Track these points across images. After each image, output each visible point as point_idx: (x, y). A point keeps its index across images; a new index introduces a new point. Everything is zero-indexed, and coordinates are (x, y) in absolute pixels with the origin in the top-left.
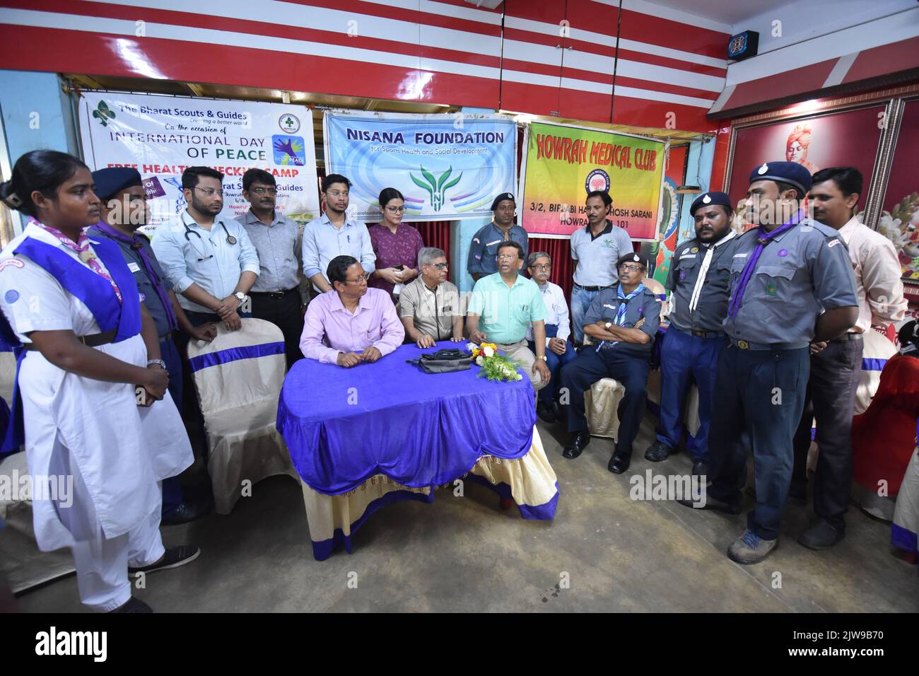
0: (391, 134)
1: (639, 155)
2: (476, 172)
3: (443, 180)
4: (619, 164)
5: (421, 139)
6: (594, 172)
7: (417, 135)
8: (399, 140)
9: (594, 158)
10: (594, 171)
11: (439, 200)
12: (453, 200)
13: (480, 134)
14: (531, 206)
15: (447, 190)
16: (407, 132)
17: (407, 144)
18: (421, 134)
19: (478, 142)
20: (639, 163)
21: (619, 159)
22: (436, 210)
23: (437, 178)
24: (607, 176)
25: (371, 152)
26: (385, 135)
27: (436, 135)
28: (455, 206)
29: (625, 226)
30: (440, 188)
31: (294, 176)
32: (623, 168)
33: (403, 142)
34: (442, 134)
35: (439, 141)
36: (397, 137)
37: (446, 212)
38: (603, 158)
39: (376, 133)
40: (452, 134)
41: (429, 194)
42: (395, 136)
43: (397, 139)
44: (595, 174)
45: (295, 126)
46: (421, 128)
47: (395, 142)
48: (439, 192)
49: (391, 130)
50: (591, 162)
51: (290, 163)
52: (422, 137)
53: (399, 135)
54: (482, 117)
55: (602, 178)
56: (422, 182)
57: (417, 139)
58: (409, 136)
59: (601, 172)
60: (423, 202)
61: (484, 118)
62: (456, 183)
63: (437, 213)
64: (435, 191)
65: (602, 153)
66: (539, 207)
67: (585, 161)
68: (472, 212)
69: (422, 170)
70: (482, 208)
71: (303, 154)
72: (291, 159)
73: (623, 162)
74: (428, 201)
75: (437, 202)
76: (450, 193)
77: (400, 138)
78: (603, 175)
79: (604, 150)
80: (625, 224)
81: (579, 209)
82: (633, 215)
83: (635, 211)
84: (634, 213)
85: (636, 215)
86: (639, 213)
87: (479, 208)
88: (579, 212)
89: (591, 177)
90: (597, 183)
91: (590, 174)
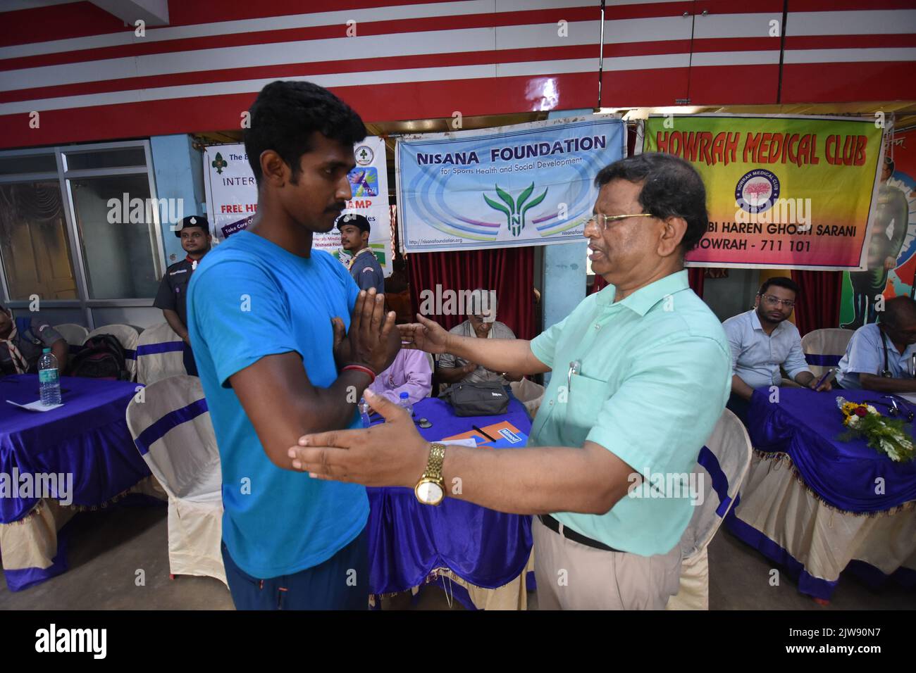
0: (464, 154)
1: (833, 145)
2: (565, 187)
3: (521, 200)
4: (796, 160)
5: (498, 155)
6: (751, 174)
7: (493, 151)
8: (473, 159)
9: (749, 155)
10: (751, 172)
11: (518, 223)
12: (535, 222)
13: (573, 141)
15: (529, 209)
16: (482, 150)
17: (482, 163)
18: (498, 150)
19: (569, 150)
20: (832, 155)
21: (795, 152)
22: (514, 234)
23: (515, 198)
24: (775, 177)
25: (441, 176)
26: (458, 156)
27: (516, 149)
28: (539, 229)
29: (805, 249)
30: (519, 209)
31: (367, 207)
32: (804, 165)
33: (477, 161)
34: (523, 148)
35: (519, 155)
36: (471, 156)
37: (529, 236)
38: (766, 154)
39: (449, 155)
40: (536, 146)
41: (506, 217)
42: (468, 155)
43: (471, 159)
44: (753, 176)
45: (368, 157)
46: (497, 143)
47: (469, 163)
48: (519, 213)
49: (464, 149)
50: (745, 160)
51: (363, 194)
52: (499, 153)
53: (473, 154)
54: (575, 120)
55: (765, 181)
56: (497, 204)
57: (494, 156)
58: (484, 153)
59: (762, 173)
60: (498, 226)
61: (578, 121)
62: (539, 203)
63: (517, 238)
64: (513, 213)
65: (763, 148)
67: (734, 159)
68: (560, 235)
69: (498, 190)
70: (574, 230)
71: (376, 185)
72: (364, 191)
73: (803, 156)
74: (505, 225)
75: (516, 226)
76: (531, 214)
77: (474, 157)
78: (768, 178)
79: (768, 143)
80: (805, 245)
81: (724, 227)
82: (819, 232)
83: (825, 227)
84: (823, 229)
85: (825, 232)
86: (831, 230)
87: (570, 231)
88: (723, 231)
89: (746, 181)
90: (756, 189)
91: (744, 177)
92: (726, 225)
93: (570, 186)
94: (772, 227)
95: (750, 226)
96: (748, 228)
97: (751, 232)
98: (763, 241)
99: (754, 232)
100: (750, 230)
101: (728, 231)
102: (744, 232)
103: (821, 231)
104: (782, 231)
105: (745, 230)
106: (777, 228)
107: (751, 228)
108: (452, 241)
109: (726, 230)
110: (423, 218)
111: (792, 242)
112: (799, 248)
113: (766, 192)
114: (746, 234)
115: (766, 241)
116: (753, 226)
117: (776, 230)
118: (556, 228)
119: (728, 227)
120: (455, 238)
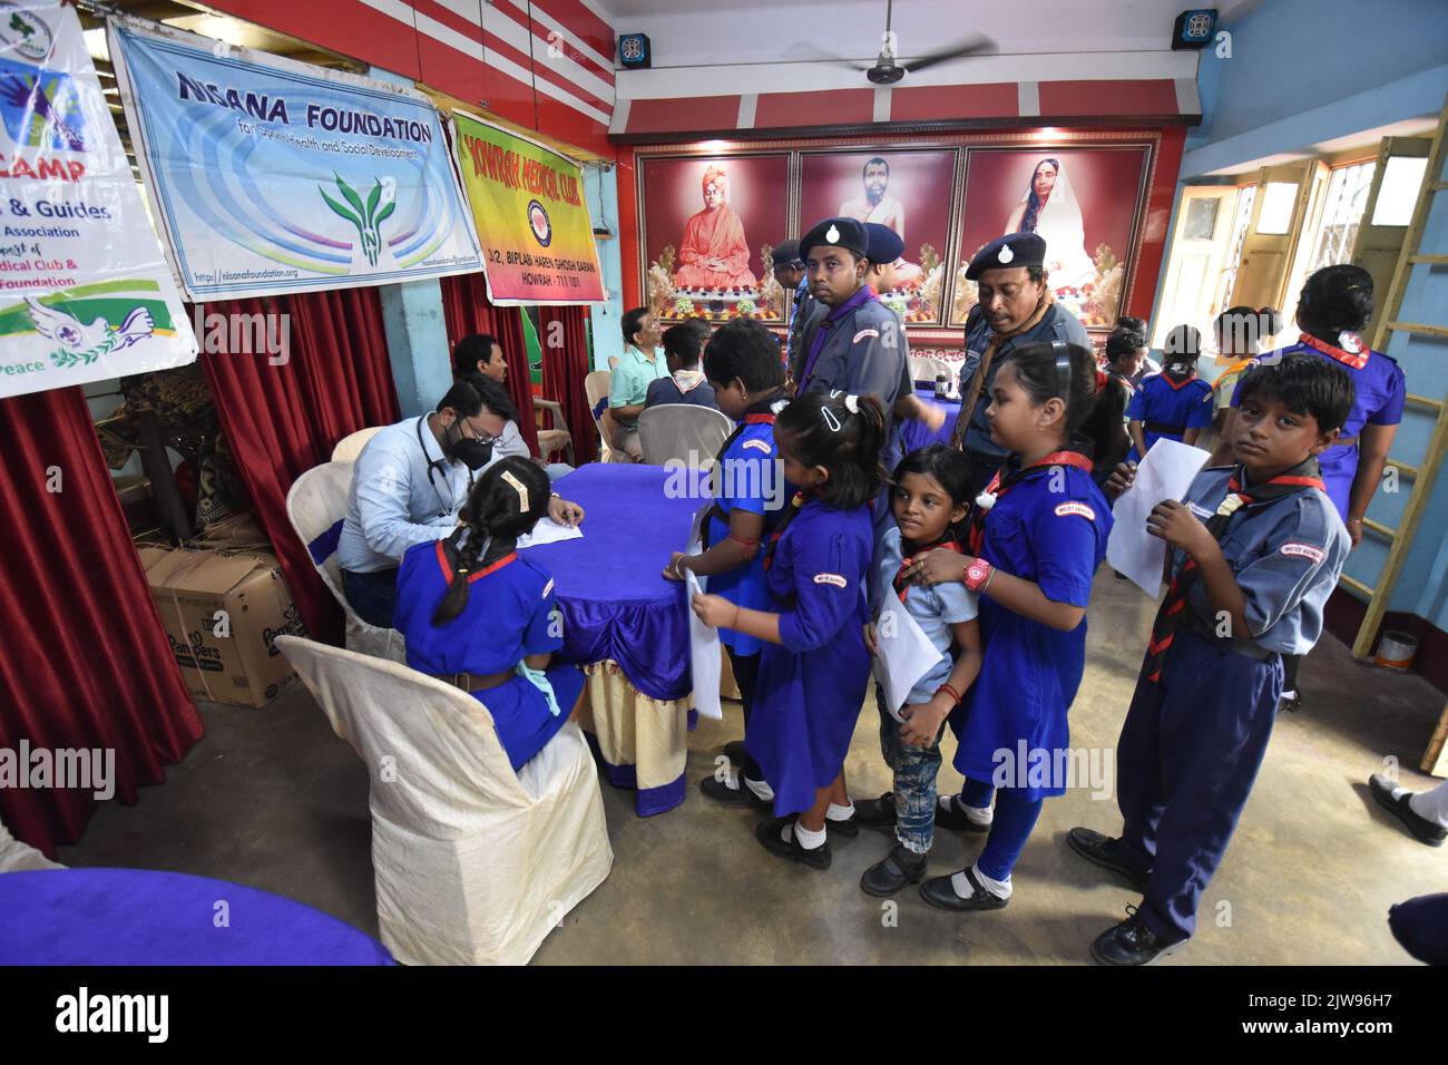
0: (265, 100)
1: (563, 182)
2: (412, 193)
3: (372, 205)
5: (316, 117)
6: (532, 205)
7: (312, 108)
8: (279, 114)
10: (531, 202)
11: (374, 244)
12: (392, 244)
13: (401, 122)
15: (381, 223)
16: (295, 100)
17: (293, 125)
18: (318, 109)
19: (401, 137)
23: (363, 199)
24: (544, 211)
25: (239, 135)
26: (251, 99)
27: (342, 113)
28: (398, 255)
30: (371, 219)
33: (285, 120)
34: (350, 114)
35: (346, 126)
36: (276, 107)
37: (387, 268)
39: (232, 93)
40: (363, 116)
41: (358, 232)
42: (271, 103)
43: (274, 113)
44: (534, 206)
45: (40, 40)
46: (321, 95)
47: (271, 118)
48: (371, 227)
49: (264, 91)
52: (319, 114)
53: (280, 103)
54: (400, 92)
55: (540, 213)
56: (344, 209)
57: (311, 117)
58: (299, 107)
59: (537, 204)
60: (349, 247)
62: (391, 213)
63: (375, 270)
64: (365, 225)
65: (533, 176)
69: (338, 181)
74: (358, 248)
75: (372, 248)
76: (387, 230)
77: (279, 110)
78: (540, 210)
83: (580, 263)
86: (583, 266)
87: (428, 259)
89: (531, 212)
90: (538, 221)
91: (529, 206)
93: (417, 192)
103: (579, 267)
108: (280, 274)
113: (544, 224)
118: (413, 255)
120: (284, 269)
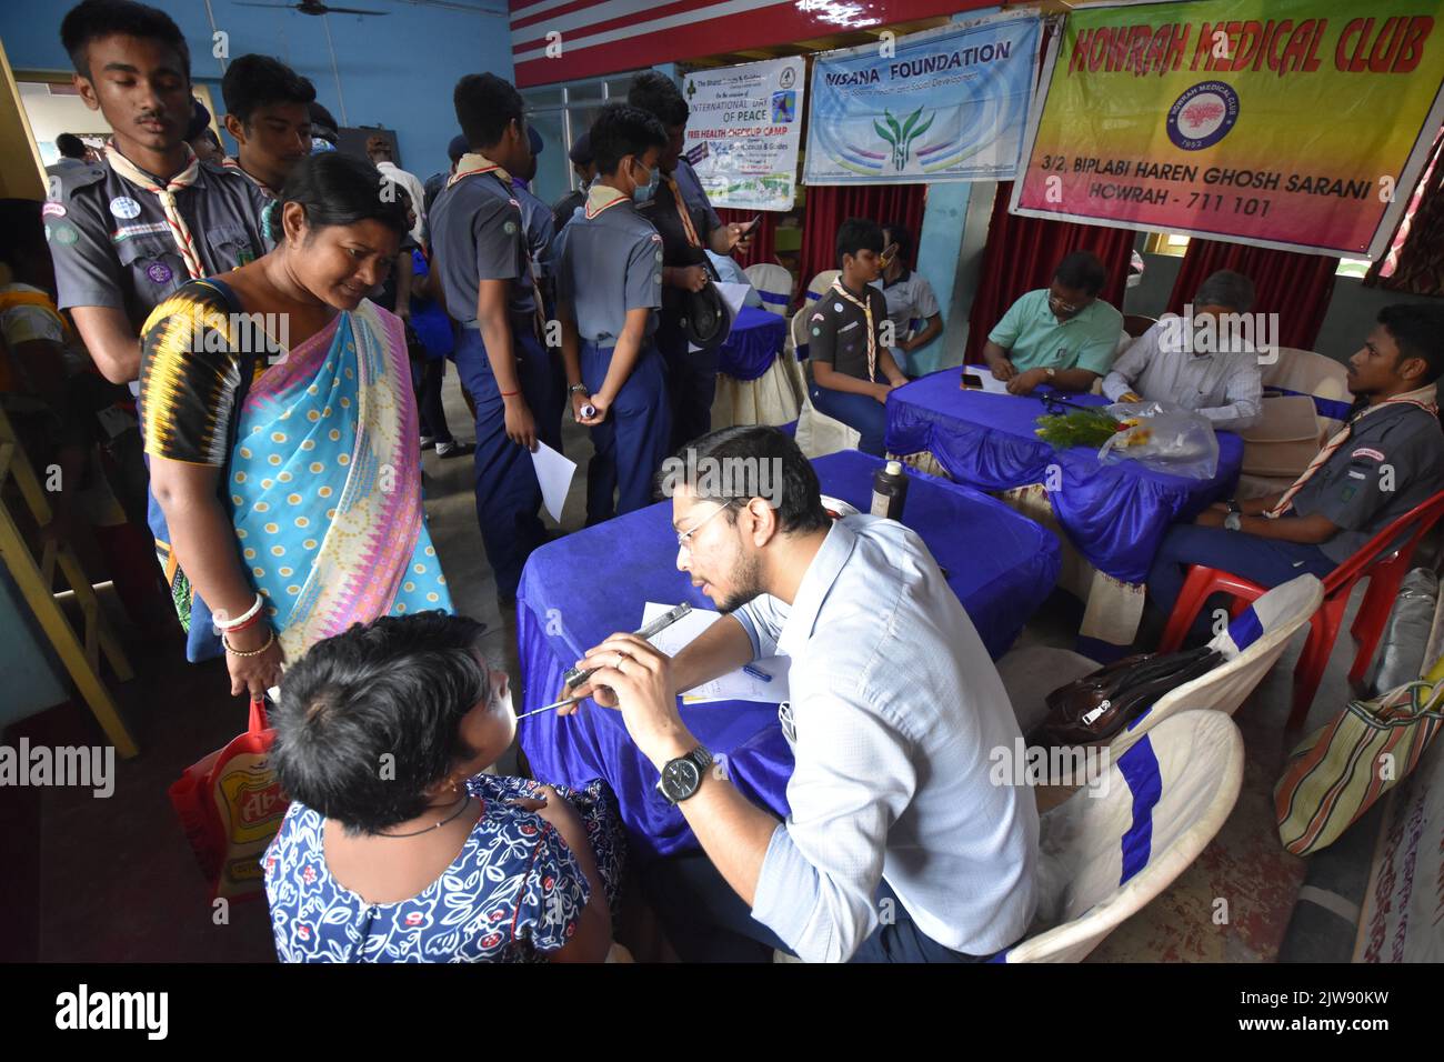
0: (867, 72)
2: (953, 111)
4: (1278, 65)
5: (896, 72)
6: (1197, 90)
7: (893, 67)
8: (874, 78)
10: (1198, 87)
11: (902, 155)
12: (920, 154)
13: (972, 50)
14: (1044, 161)
15: (915, 139)
16: (881, 66)
17: (883, 81)
18: (897, 66)
19: (967, 63)
20: (1348, 54)
21: (1280, 54)
22: (898, 168)
23: (902, 124)
24: (1234, 94)
25: (843, 98)
26: (861, 74)
27: (914, 63)
28: (923, 163)
29: (1259, 212)
30: (904, 137)
33: (878, 80)
34: (921, 61)
35: (917, 71)
36: (873, 74)
37: (912, 173)
39: (854, 74)
40: (935, 58)
41: (891, 147)
42: (870, 73)
43: (872, 78)
44: (1199, 93)
45: (791, 78)
47: (871, 82)
48: (904, 143)
49: (864, 68)
50: (1193, 67)
51: (783, 121)
52: (898, 69)
53: (874, 71)
54: (978, 23)
56: (884, 131)
57: (893, 73)
58: (885, 70)
59: (1215, 87)
60: (883, 158)
61: (981, 24)
62: (925, 130)
63: (900, 173)
64: (899, 142)
66: (1058, 163)
67: (1177, 67)
68: (944, 171)
69: (887, 114)
70: (958, 166)
71: (793, 110)
72: (784, 116)
73: (1291, 60)
74: (889, 157)
75: (900, 158)
76: (917, 144)
77: (875, 75)
78: (1222, 96)
80: (1261, 205)
81: (1138, 169)
82: (1291, 187)
83: (1303, 179)
84: (1299, 183)
85: (1302, 187)
86: (1314, 185)
87: (955, 166)
88: (1136, 175)
89: (1187, 101)
90: (1199, 112)
91: (1185, 94)
92: (1143, 167)
93: (959, 110)
94: (1214, 173)
95: (1179, 170)
96: (1176, 172)
97: (1177, 179)
98: (1193, 194)
99: (1183, 179)
100: (1177, 176)
101: (1143, 176)
102: (1167, 178)
103: (1295, 185)
104: (1227, 181)
105: (1170, 175)
106: (1221, 175)
107: (1179, 173)
108: (842, 173)
109: (1141, 173)
110: (824, 147)
111: (1240, 200)
112: (1250, 210)
113: (1215, 116)
114: (1170, 181)
115: (1197, 195)
116: (1182, 170)
117: (1217, 178)
118: (938, 163)
119: (1144, 171)
120: (845, 171)
